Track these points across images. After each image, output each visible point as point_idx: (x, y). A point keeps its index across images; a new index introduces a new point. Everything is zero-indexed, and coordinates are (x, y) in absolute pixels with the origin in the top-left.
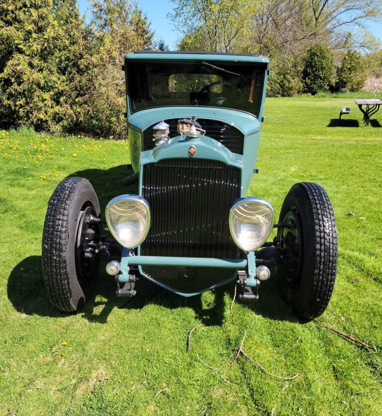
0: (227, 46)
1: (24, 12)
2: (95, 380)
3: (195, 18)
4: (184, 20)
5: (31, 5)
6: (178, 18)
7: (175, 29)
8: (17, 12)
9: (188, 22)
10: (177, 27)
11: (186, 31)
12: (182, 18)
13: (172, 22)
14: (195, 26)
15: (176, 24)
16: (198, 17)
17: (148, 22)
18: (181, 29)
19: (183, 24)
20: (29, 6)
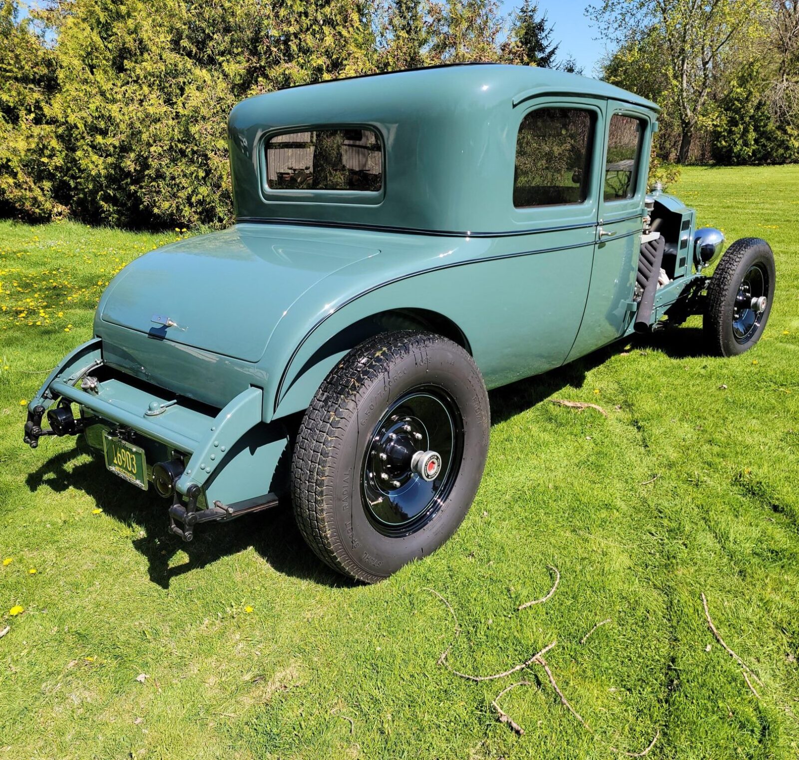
0: (707, 63)
1: (314, 34)
2: (278, 684)
3: (644, 10)
4: (620, 17)
5: (324, 21)
6: (608, 13)
7: (600, 36)
8: (302, 36)
9: (627, 19)
10: (604, 32)
11: (623, 38)
12: (616, 13)
13: (594, 22)
14: (642, 25)
15: (603, 26)
16: (651, 7)
17: (547, 26)
18: (612, 36)
19: (616, 25)
20: (321, 22)
